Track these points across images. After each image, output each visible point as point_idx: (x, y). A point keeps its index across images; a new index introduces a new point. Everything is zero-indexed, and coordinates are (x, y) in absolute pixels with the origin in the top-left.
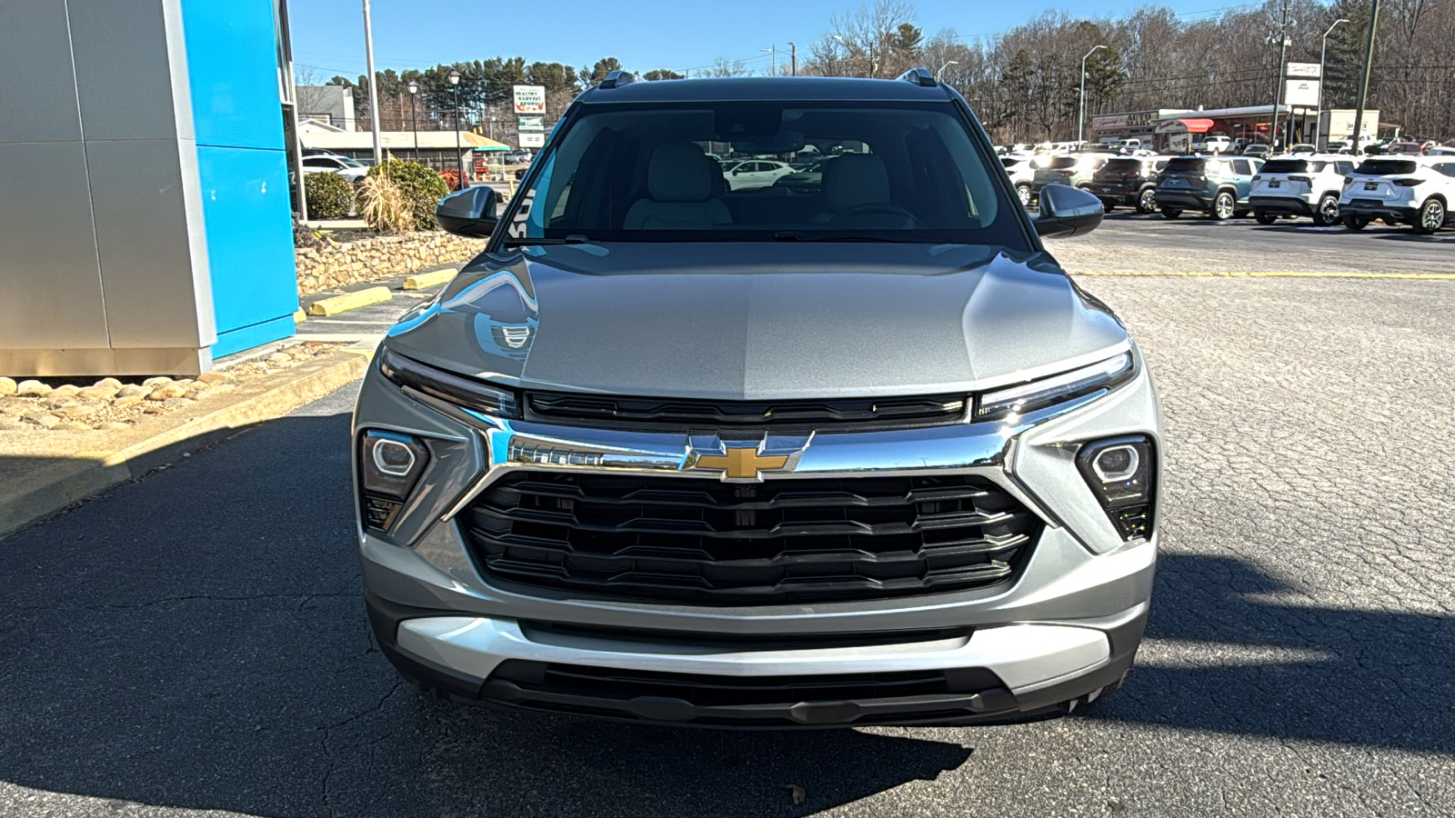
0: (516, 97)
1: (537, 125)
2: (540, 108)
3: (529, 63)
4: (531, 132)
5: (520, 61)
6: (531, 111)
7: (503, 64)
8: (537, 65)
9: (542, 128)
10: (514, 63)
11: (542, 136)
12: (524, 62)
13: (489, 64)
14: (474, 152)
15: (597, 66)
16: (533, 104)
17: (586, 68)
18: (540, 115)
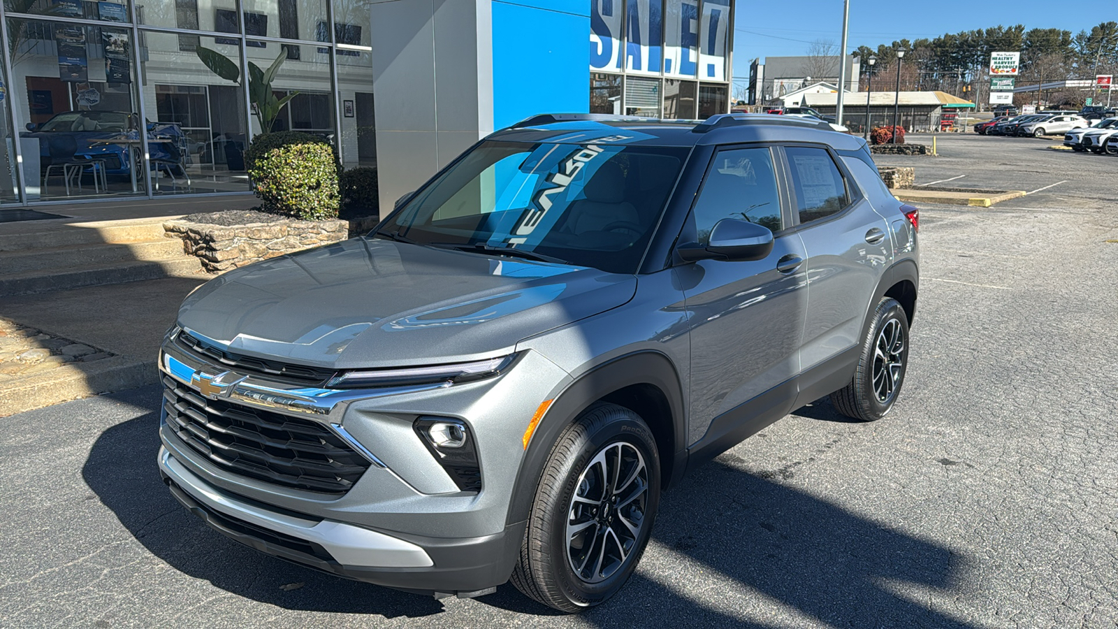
0: (992, 62)
1: (1009, 85)
2: (1014, 70)
3: (1027, 30)
4: (1001, 91)
5: (1020, 28)
6: (1005, 73)
7: (1003, 31)
8: (1035, 32)
9: (1012, 88)
10: (1013, 30)
11: (1011, 95)
12: (1023, 29)
13: (990, 32)
14: (942, 108)
15: (1094, 30)
16: (1007, 67)
17: (1083, 32)
18: (1013, 76)
